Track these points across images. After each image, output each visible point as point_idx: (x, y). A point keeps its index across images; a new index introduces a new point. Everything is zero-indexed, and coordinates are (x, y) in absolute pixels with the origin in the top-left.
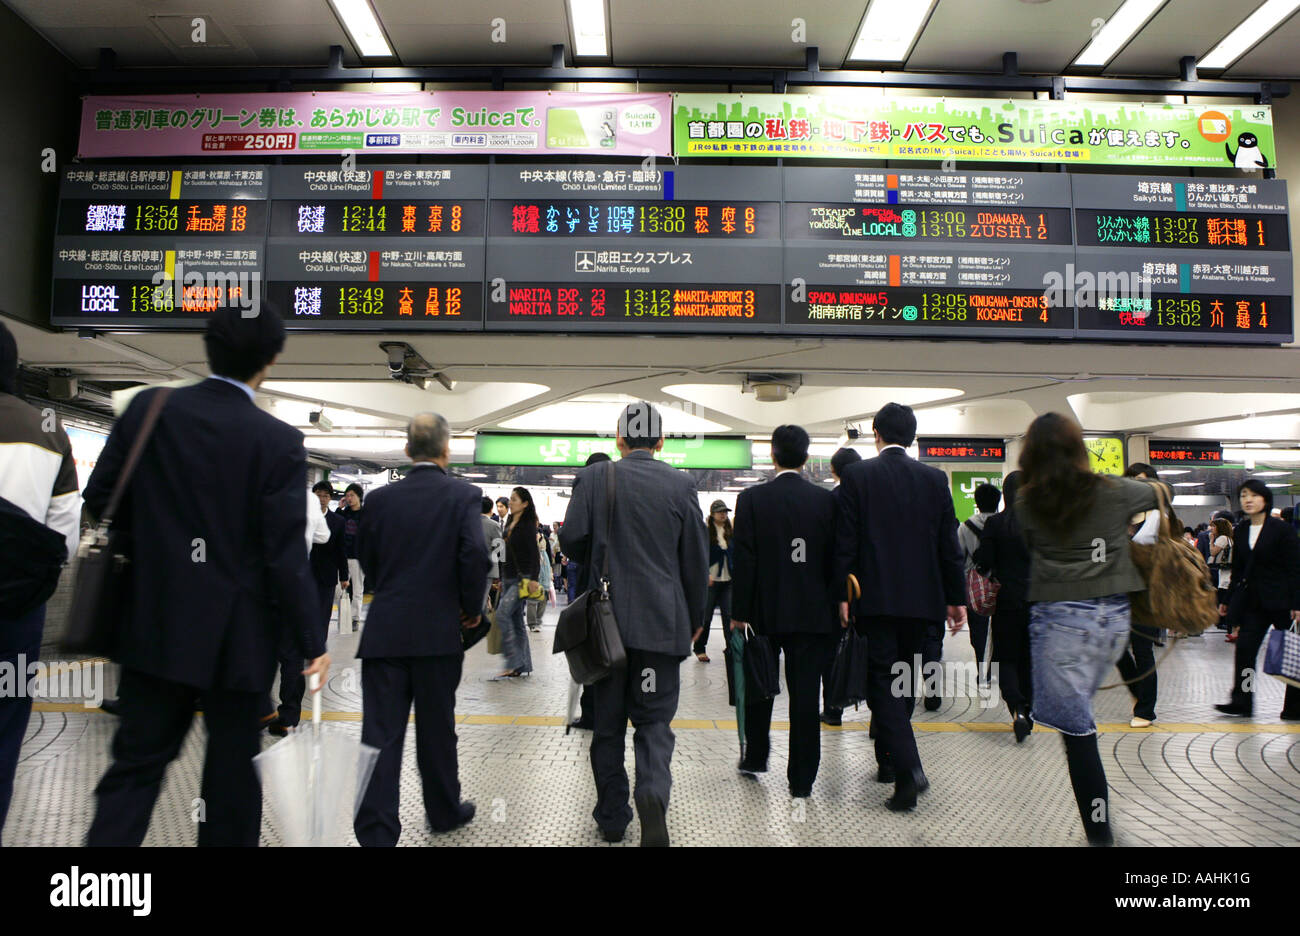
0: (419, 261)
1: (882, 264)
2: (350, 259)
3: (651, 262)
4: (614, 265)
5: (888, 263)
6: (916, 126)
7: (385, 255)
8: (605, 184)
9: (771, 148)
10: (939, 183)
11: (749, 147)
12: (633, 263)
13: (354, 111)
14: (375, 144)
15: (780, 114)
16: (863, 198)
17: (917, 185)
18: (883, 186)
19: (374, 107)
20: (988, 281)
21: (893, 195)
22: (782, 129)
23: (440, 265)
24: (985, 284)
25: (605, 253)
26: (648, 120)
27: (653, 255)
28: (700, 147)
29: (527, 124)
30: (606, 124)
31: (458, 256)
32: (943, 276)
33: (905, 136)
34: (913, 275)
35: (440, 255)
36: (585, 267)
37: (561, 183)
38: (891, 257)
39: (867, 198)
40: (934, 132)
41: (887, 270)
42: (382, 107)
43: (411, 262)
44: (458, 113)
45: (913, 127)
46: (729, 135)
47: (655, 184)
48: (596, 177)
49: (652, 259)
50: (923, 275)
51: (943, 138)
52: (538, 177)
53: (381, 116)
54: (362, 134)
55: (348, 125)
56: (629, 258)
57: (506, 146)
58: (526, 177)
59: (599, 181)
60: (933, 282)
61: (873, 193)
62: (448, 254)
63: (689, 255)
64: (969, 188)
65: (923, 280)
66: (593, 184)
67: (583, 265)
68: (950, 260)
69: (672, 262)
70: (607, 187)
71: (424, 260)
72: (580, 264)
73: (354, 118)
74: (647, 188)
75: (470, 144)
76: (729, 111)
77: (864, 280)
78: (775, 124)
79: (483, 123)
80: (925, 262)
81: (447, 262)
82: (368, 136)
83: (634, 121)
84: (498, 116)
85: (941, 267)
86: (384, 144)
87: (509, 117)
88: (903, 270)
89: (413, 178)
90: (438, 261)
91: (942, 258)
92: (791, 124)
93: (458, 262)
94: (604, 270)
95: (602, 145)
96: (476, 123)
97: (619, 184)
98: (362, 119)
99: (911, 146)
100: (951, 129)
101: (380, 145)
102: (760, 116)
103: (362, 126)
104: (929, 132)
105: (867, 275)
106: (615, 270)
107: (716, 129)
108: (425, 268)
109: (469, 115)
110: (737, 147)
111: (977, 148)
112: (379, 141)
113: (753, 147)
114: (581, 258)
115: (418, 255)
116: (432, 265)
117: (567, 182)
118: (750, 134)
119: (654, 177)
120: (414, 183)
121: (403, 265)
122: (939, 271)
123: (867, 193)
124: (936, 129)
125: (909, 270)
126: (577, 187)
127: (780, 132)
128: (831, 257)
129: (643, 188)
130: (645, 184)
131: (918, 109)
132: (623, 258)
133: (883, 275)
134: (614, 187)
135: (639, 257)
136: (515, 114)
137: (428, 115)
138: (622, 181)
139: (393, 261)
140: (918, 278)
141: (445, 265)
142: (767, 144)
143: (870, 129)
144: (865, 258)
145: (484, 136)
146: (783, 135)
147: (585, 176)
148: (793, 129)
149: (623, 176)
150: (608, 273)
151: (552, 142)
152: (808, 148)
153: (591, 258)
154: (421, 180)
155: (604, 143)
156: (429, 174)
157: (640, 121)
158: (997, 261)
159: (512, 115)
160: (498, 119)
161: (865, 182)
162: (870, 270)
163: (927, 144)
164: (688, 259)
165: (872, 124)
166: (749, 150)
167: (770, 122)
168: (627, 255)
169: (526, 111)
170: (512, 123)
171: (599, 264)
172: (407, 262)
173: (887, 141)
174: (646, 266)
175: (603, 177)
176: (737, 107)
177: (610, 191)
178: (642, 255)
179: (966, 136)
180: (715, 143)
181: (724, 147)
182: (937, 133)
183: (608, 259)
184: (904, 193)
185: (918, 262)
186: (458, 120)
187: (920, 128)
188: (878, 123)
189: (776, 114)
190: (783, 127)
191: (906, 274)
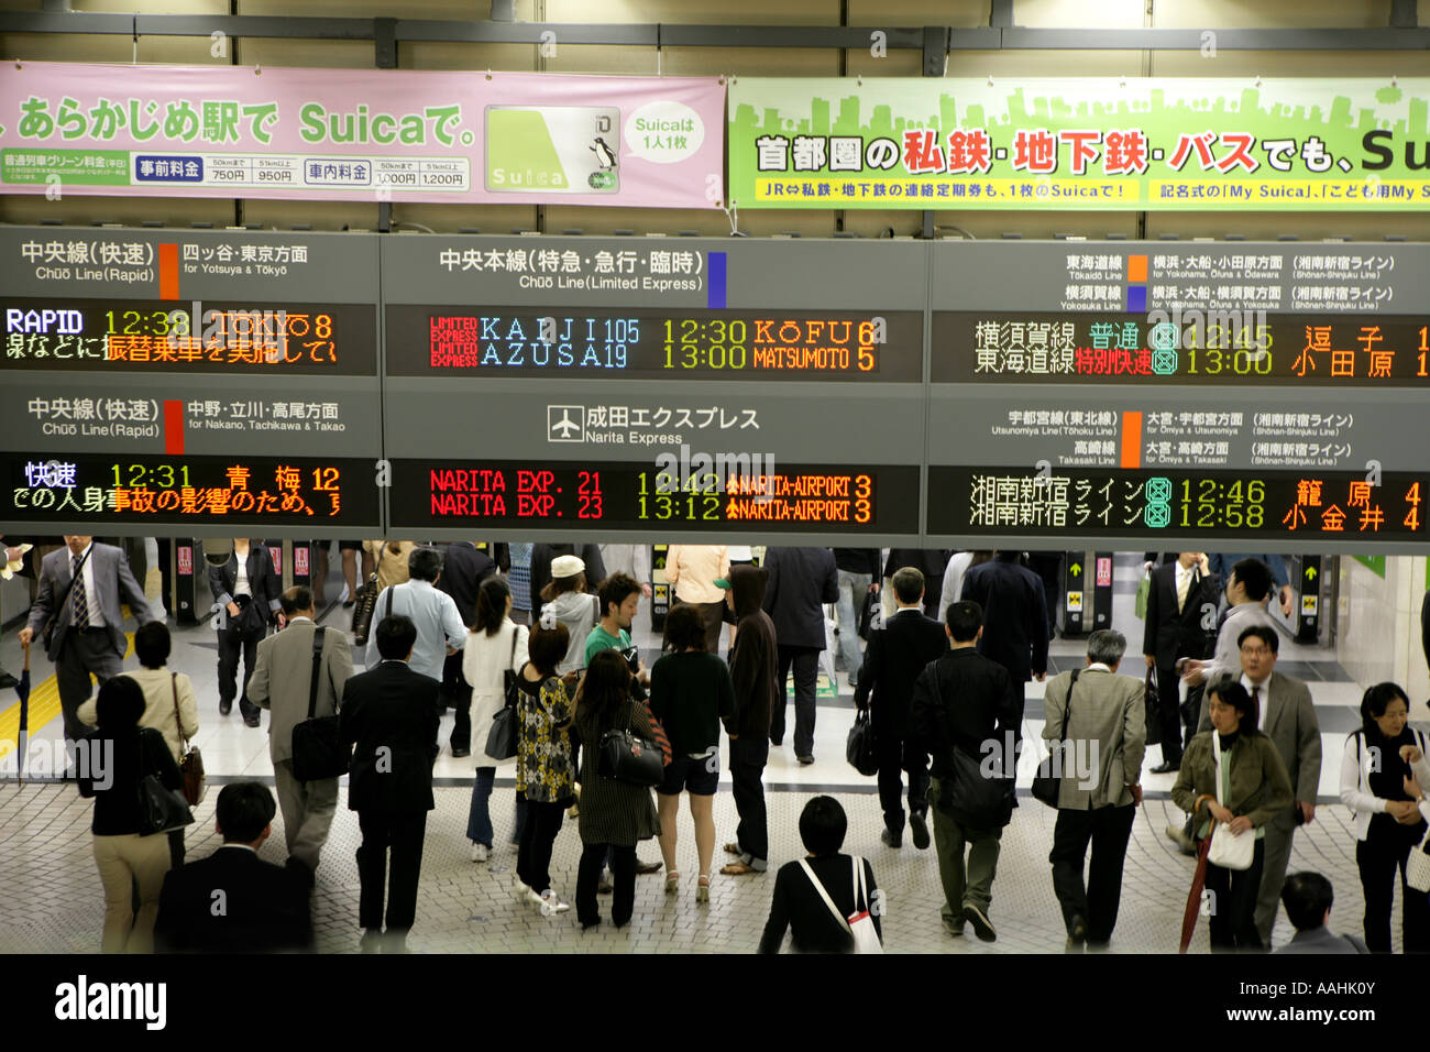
0: (258, 419)
1: (1109, 427)
2: (127, 414)
3: (685, 424)
4: (617, 430)
5: (1119, 425)
6: (1198, 141)
7: (194, 407)
8: (599, 276)
9: (912, 190)
10: (1229, 269)
11: (872, 189)
12: (653, 425)
13: (104, 104)
14: (153, 177)
15: (934, 119)
16: (1081, 301)
17: (1185, 274)
18: (1119, 277)
19: (146, 97)
20: (1308, 456)
21: (1137, 295)
22: (936, 152)
23: (298, 427)
24: (1302, 462)
25: (601, 410)
26: (680, 133)
27: (688, 412)
28: (779, 189)
29: (447, 140)
30: (600, 141)
31: (331, 410)
32: (1223, 448)
33: (1175, 162)
34: (1165, 447)
35: (297, 409)
36: (566, 434)
37: (516, 275)
38: (1127, 415)
39: (1088, 301)
40: (1234, 151)
41: (1117, 439)
42: (163, 97)
43: (245, 421)
44: (313, 115)
45: (1192, 142)
46: (834, 166)
47: (692, 276)
48: (582, 264)
49: (686, 420)
50: (1184, 448)
51: (1249, 163)
52: (472, 261)
53: (159, 116)
54: (124, 155)
55: (95, 133)
56: (645, 418)
57: (408, 186)
58: (450, 262)
59: (587, 270)
60: (1201, 461)
61: (1101, 292)
62: (312, 407)
63: (754, 413)
64: (1287, 280)
65: (1184, 456)
66: (575, 276)
67: (562, 430)
68: (1237, 418)
69: (723, 426)
70: (603, 284)
71: (268, 417)
72: (555, 428)
73: (107, 118)
74: (677, 284)
75: (339, 180)
76: (834, 113)
77: (1074, 456)
78: (922, 140)
79: (363, 137)
80: (1190, 424)
81: (311, 421)
82: (139, 159)
83: (653, 135)
84: (391, 122)
85: (1218, 431)
86: (170, 178)
87: (413, 124)
88: (1147, 438)
89: (236, 261)
90: (294, 420)
91: (1223, 416)
92: (953, 140)
93: (332, 421)
94: (599, 439)
95: (591, 184)
96: (350, 136)
97: (625, 276)
98: (122, 122)
99: (1184, 183)
100: (1267, 146)
101: (163, 178)
102: (893, 126)
103: (123, 137)
104: (1224, 152)
105: (1080, 447)
106: (621, 440)
107: (810, 151)
108: (270, 431)
109: (334, 119)
110: (849, 190)
111: (1316, 184)
112: (161, 169)
113: (880, 189)
114: (558, 417)
115: (257, 408)
116: (284, 426)
117: (529, 272)
118: (874, 163)
119: (690, 264)
120: (239, 270)
121: (229, 426)
122: (1215, 439)
123: (1087, 292)
124: (1238, 144)
125: (1159, 438)
126: (547, 283)
127: (931, 158)
128: (1015, 416)
129: (668, 284)
130: (672, 276)
131: (1205, 102)
132: (633, 417)
133: (1110, 448)
134: (615, 283)
135: (663, 417)
136: (424, 119)
137: (255, 116)
138: (631, 271)
139: (210, 418)
140: (1174, 453)
141: (307, 427)
142: (904, 183)
143: (1106, 147)
144: (1077, 417)
145: (366, 165)
146: (937, 163)
147: (561, 261)
148: (958, 151)
149: (633, 260)
150: (608, 445)
151: (498, 177)
152: (983, 189)
153: (574, 417)
154: (252, 264)
155: (596, 180)
156: (266, 252)
157: (664, 136)
158: (1329, 420)
159: (418, 121)
160: (391, 129)
161: (1086, 271)
162: (1086, 438)
163: (1218, 178)
164: (751, 421)
165: (1110, 140)
166: (870, 196)
167: (913, 137)
168: (640, 412)
169: (445, 114)
170: (419, 138)
171: (591, 429)
172: (237, 420)
173: (1139, 171)
174: (675, 432)
175: (594, 262)
176: (850, 106)
177: (608, 291)
178: (669, 413)
179: (1296, 159)
180: (807, 181)
181: (824, 189)
182: (1239, 154)
183: (607, 419)
184: (1158, 291)
185: (1177, 424)
186: (313, 131)
187: (1207, 144)
188: (1123, 135)
189: (926, 121)
190: (939, 146)
191: (1152, 446)
